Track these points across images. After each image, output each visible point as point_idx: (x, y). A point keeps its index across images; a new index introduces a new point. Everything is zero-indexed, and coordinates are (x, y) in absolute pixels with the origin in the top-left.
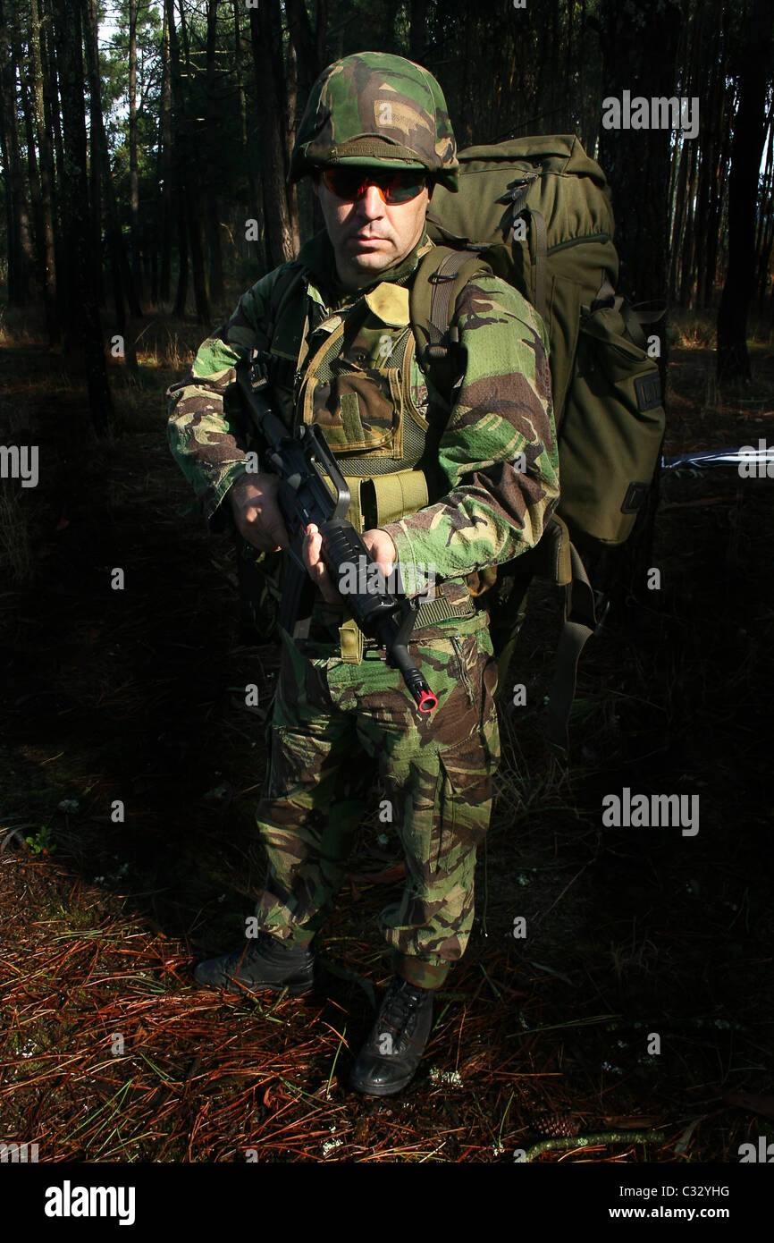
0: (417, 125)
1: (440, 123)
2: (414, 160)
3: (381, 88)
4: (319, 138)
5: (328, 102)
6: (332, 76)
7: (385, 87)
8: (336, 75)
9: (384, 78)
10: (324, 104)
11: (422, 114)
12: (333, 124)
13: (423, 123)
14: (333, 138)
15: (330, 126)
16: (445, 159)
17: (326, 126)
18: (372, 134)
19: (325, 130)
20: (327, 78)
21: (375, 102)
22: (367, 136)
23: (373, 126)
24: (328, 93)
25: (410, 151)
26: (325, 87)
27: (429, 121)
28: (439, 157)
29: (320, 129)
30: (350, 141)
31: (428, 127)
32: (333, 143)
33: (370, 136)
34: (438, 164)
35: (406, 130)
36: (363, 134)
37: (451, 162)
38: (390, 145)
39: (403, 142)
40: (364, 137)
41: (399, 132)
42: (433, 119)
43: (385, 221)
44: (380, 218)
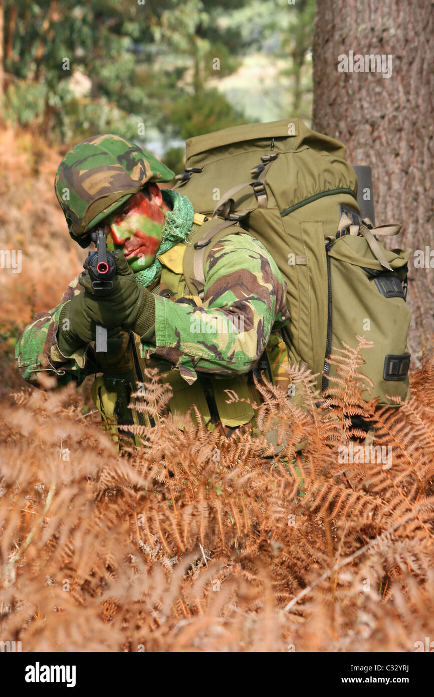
0: (111, 177)
1: (125, 162)
2: (123, 196)
3: (80, 175)
4: (73, 222)
7: (82, 172)
9: (78, 167)
10: (63, 202)
11: (110, 169)
12: (73, 210)
13: (113, 173)
14: (79, 217)
16: (141, 179)
17: (71, 213)
18: (93, 201)
19: (73, 216)
21: (82, 184)
23: (90, 197)
25: (118, 193)
27: (117, 169)
29: (70, 216)
30: (86, 213)
31: (118, 172)
32: (80, 220)
33: (93, 203)
34: (139, 185)
35: (107, 185)
36: (89, 205)
37: (146, 177)
38: (106, 199)
39: (111, 192)
40: (90, 206)
41: (104, 189)
42: (118, 165)
43: (132, 238)
44: (128, 239)
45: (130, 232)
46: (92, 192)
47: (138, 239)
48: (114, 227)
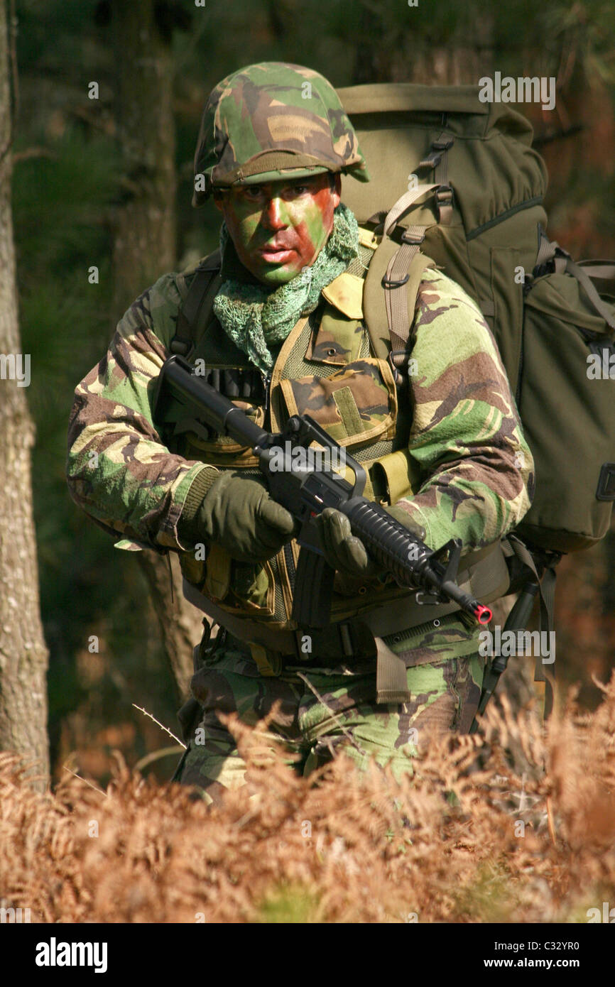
0: (311, 132)
1: (335, 122)
2: (317, 166)
3: (271, 105)
4: (222, 162)
5: (223, 125)
6: (223, 100)
7: (275, 103)
8: (227, 99)
9: (272, 94)
10: (220, 127)
11: (315, 119)
12: (233, 147)
13: (317, 127)
14: (235, 160)
15: (230, 149)
16: (346, 156)
17: (226, 150)
18: (271, 150)
19: (225, 154)
20: (218, 102)
21: (268, 119)
22: (267, 153)
23: (270, 142)
24: (222, 117)
25: (310, 158)
26: (218, 112)
27: (322, 125)
28: (339, 155)
29: (220, 153)
30: (252, 160)
31: (322, 130)
32: (237, 165)
33: (271, 152)
34: (340, 162)
35: (302, 138)
36: (262, 152)
37: (353, 157)
38: (291, 156)
39: (302, 150)
40: (263, 154)
41: (295, 142)
42: (326, 121)
43: (290, 229)
44: (285, 227)
45: (292, 220)
46: (277, 137)
47: (296, 236)
48: (277, 202)
